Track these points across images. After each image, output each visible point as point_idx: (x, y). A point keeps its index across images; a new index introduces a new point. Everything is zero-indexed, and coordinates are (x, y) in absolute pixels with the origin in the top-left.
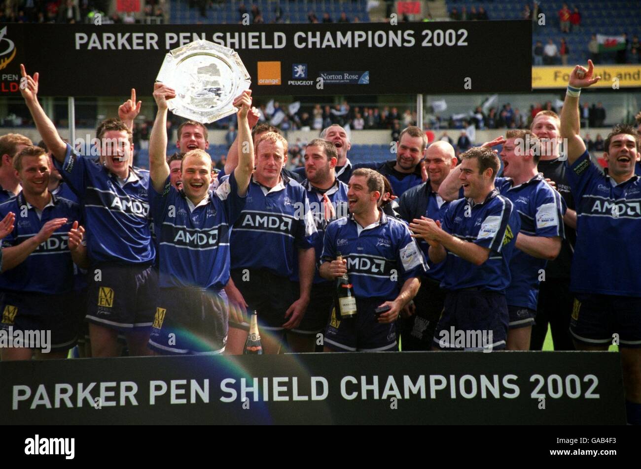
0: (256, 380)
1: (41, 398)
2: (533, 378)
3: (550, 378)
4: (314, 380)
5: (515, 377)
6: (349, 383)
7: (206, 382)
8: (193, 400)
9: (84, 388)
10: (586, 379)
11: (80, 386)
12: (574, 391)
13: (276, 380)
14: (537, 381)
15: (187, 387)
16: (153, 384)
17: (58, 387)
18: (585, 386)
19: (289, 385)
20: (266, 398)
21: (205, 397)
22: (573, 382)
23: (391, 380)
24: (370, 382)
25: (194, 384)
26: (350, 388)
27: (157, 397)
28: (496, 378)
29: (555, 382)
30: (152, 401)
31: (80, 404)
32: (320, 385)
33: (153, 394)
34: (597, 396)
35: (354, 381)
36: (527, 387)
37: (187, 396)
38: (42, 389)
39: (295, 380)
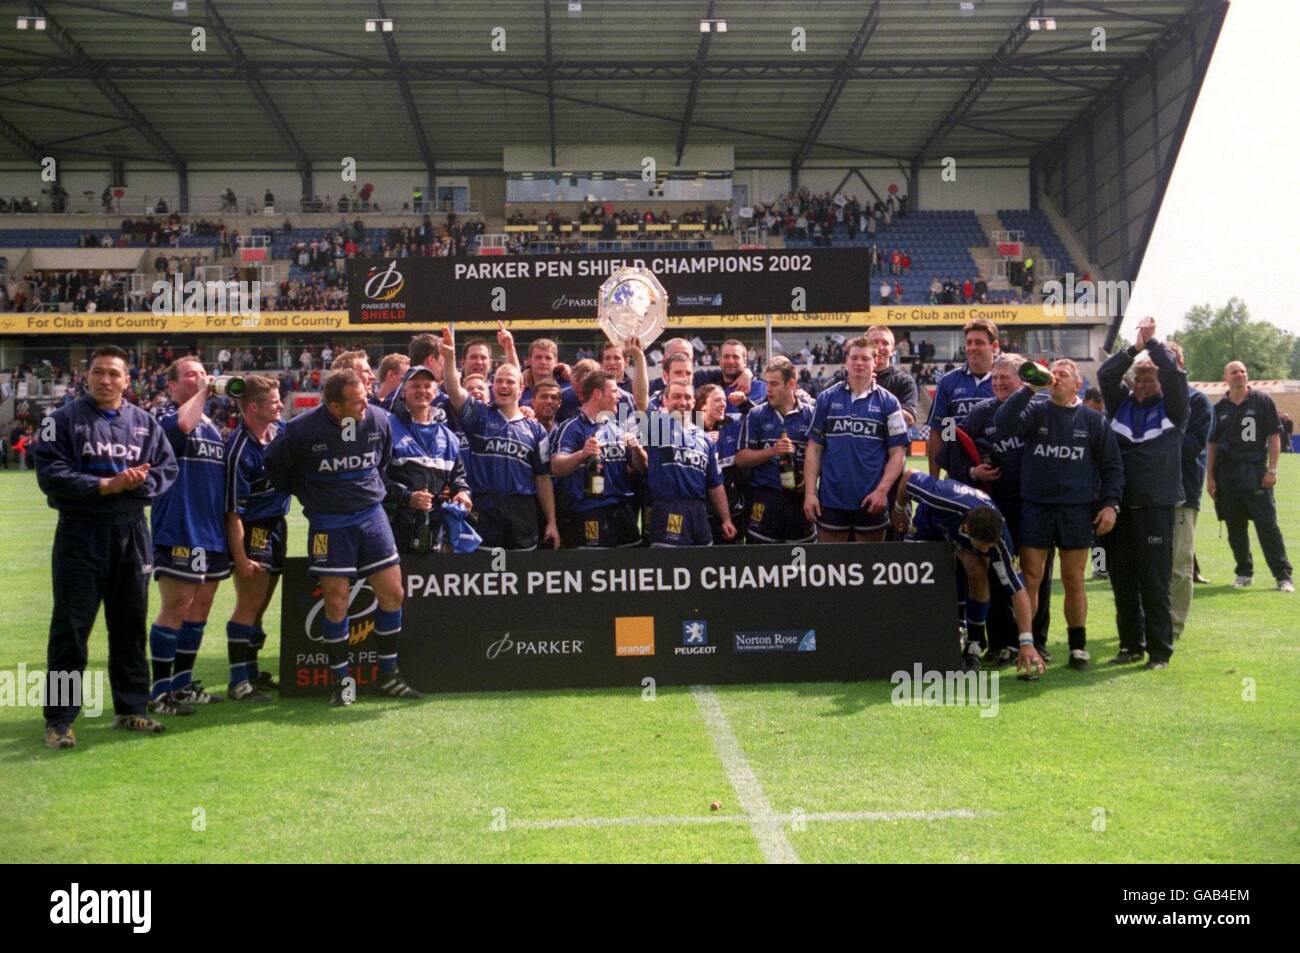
0: (624, 572)
1: (432, 587)
2: (875, 567)
3: (891, 566)
4: (677, 571)
5: (859, 566)
6: (708, 574)
7: (579, 573)
8: (567, 590)
9: (470, 579)
10: (923, 566)
11: (466, 576)
12: (911, 577)
13: (642, 572)
14: (879, 569)
15: (562, 578)
16: (531, 575)
17: (447, 577)
18: (922, 573)
19: (654, 575)
20: (633, 588)
21: (578, 588)
22: (911, 569)
23: (747, 570)
24: (728, 572)
25: (568, 575)
26: (710, 578)
27: (535, 588)
28: (842, 567)
29: (895, 569)
30: (531, 591)
31: (466, 593)
32: (682, 576)
33: (531, 584)
34: (932, 581)
35: (714, 572)
36: (870, 575)
37: (562, 586)
38: (433, 579)
39: (659, 571)
